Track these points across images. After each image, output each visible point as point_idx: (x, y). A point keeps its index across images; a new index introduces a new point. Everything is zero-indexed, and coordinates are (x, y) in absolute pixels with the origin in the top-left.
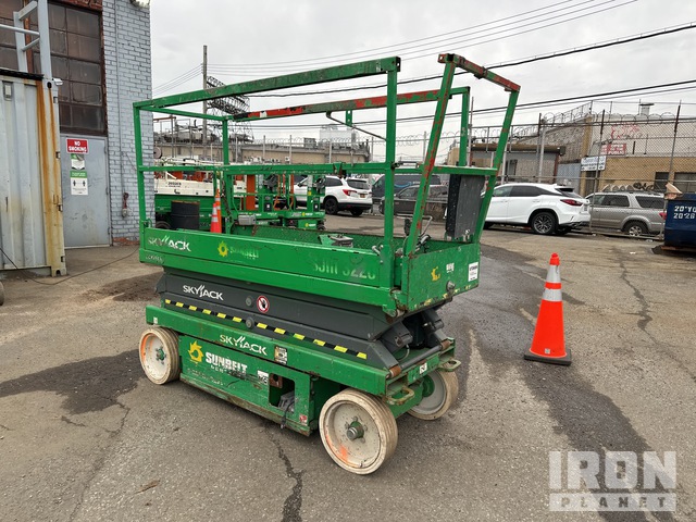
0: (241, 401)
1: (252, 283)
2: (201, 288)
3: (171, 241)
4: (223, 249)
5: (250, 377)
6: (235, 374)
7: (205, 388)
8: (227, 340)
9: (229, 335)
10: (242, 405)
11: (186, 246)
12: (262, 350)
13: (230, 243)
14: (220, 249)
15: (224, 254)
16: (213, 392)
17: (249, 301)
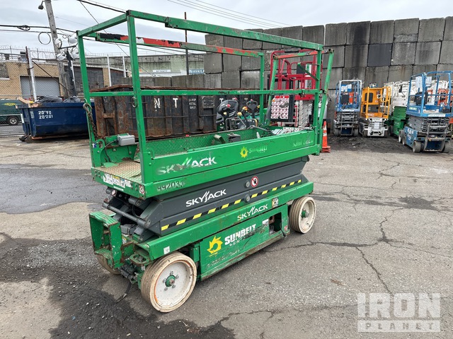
0: (254, 249)
1: (250, 171)
2: (206, 194)
3: (195, 162)
4: (244, 153)
5: (258, 230)
6: (248, 236)
7: (227, 265)
8: (243, 216)
9: (243, 212)
10: (255, 251)
11: (211, 161)
12: (265, 207)
13: (248, 146)
14: (242, 153)
15: (244, 156)
16: (233, 262)
17: (248, 184)
